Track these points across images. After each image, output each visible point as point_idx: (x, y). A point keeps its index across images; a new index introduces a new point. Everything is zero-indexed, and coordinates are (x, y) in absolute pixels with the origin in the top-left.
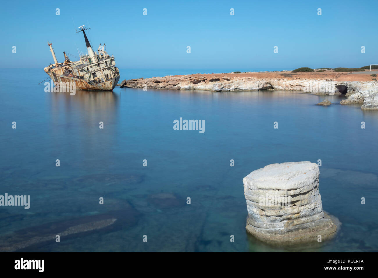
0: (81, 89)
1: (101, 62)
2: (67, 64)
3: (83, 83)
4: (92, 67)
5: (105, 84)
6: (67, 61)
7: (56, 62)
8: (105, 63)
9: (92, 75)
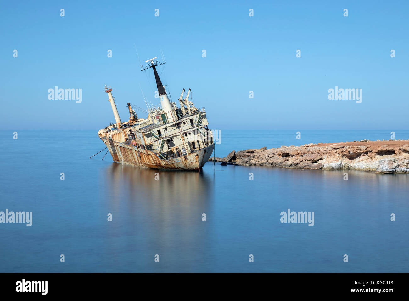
0: (148, 167)
1: (182, 120)
2: (132, 124)
3: (150, 157)
4: (166, 129)
5: (186, 158)
6: (132, 118)
7: (118, 121)
8: (189, 123)
9: (166, 143)
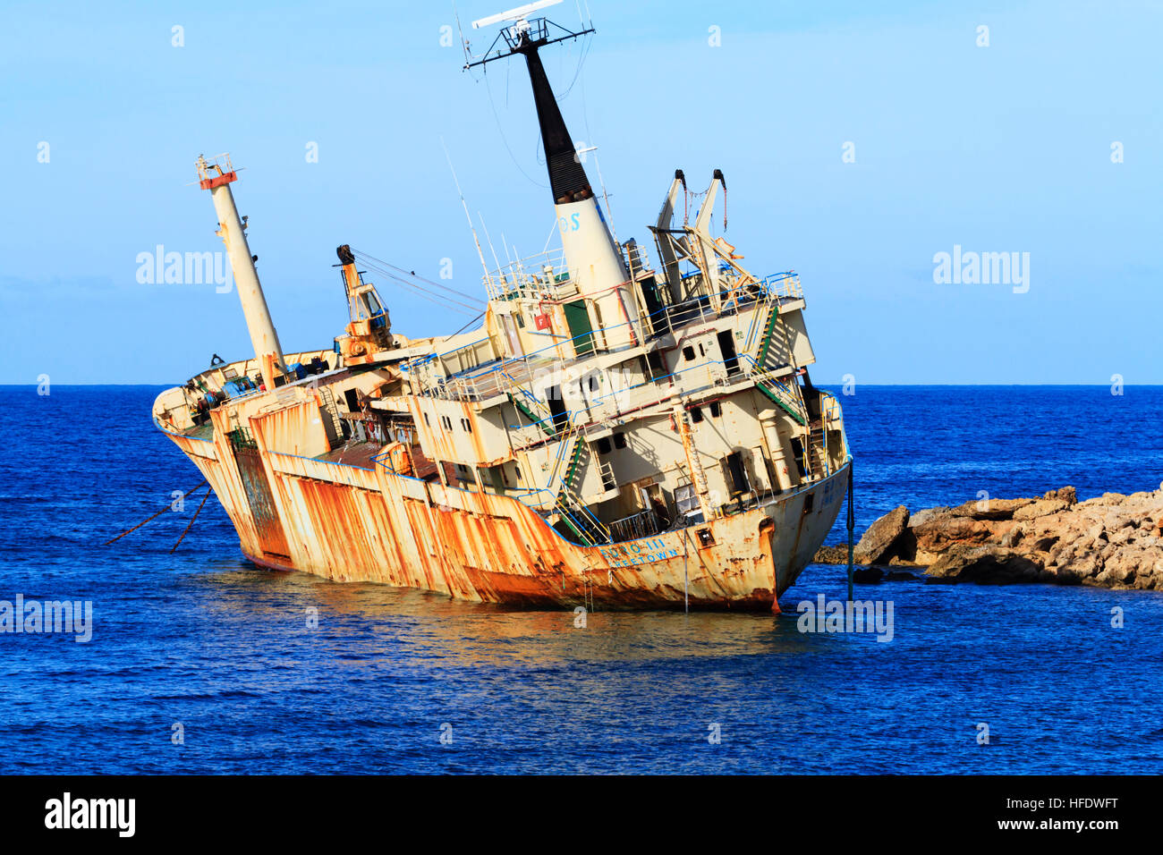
0: (486, 587)
1: (678, 335)
2: (363, 361)
3: (503, 532)
5: (706, 539)
6: (363, 329)
7: (263, 346)
8: (715, 351)
9: (594, 456)
